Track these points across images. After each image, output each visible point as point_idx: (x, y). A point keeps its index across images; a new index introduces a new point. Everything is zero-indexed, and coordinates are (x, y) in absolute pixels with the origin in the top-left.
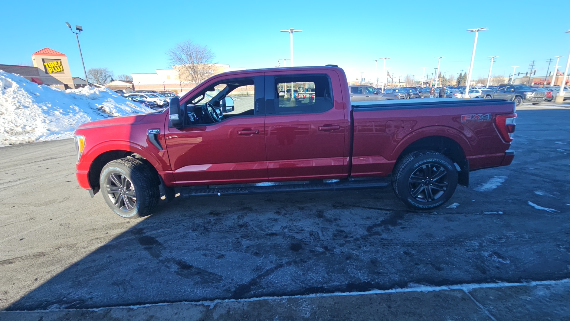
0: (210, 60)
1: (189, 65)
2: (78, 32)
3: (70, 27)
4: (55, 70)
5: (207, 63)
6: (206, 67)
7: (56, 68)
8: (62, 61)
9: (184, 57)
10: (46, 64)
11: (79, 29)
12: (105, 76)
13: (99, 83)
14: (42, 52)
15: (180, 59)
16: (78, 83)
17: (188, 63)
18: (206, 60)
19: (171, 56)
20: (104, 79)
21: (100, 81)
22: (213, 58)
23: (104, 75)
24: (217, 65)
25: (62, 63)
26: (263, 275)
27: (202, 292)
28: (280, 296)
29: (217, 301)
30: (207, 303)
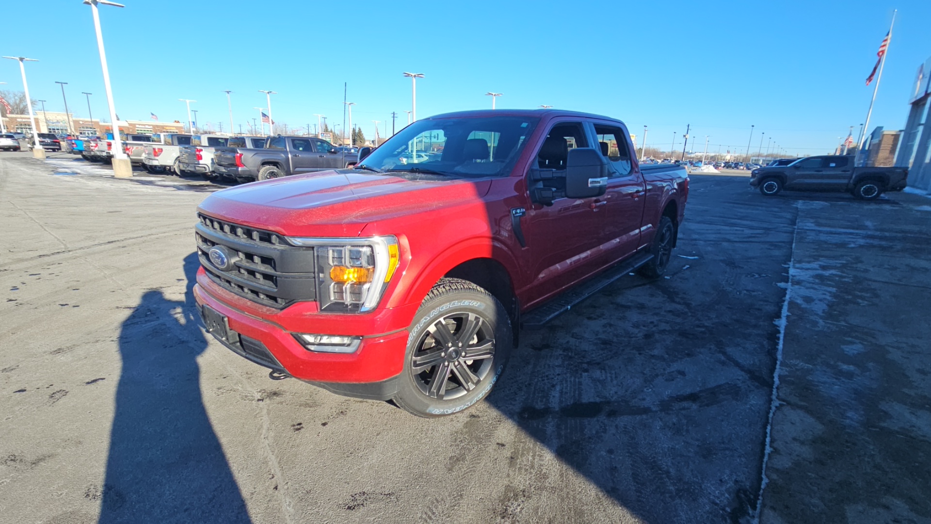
26: (737, 364)
27: (755, 400)
28: (775, 368)
29: (774, 397)
30: (776, 403)
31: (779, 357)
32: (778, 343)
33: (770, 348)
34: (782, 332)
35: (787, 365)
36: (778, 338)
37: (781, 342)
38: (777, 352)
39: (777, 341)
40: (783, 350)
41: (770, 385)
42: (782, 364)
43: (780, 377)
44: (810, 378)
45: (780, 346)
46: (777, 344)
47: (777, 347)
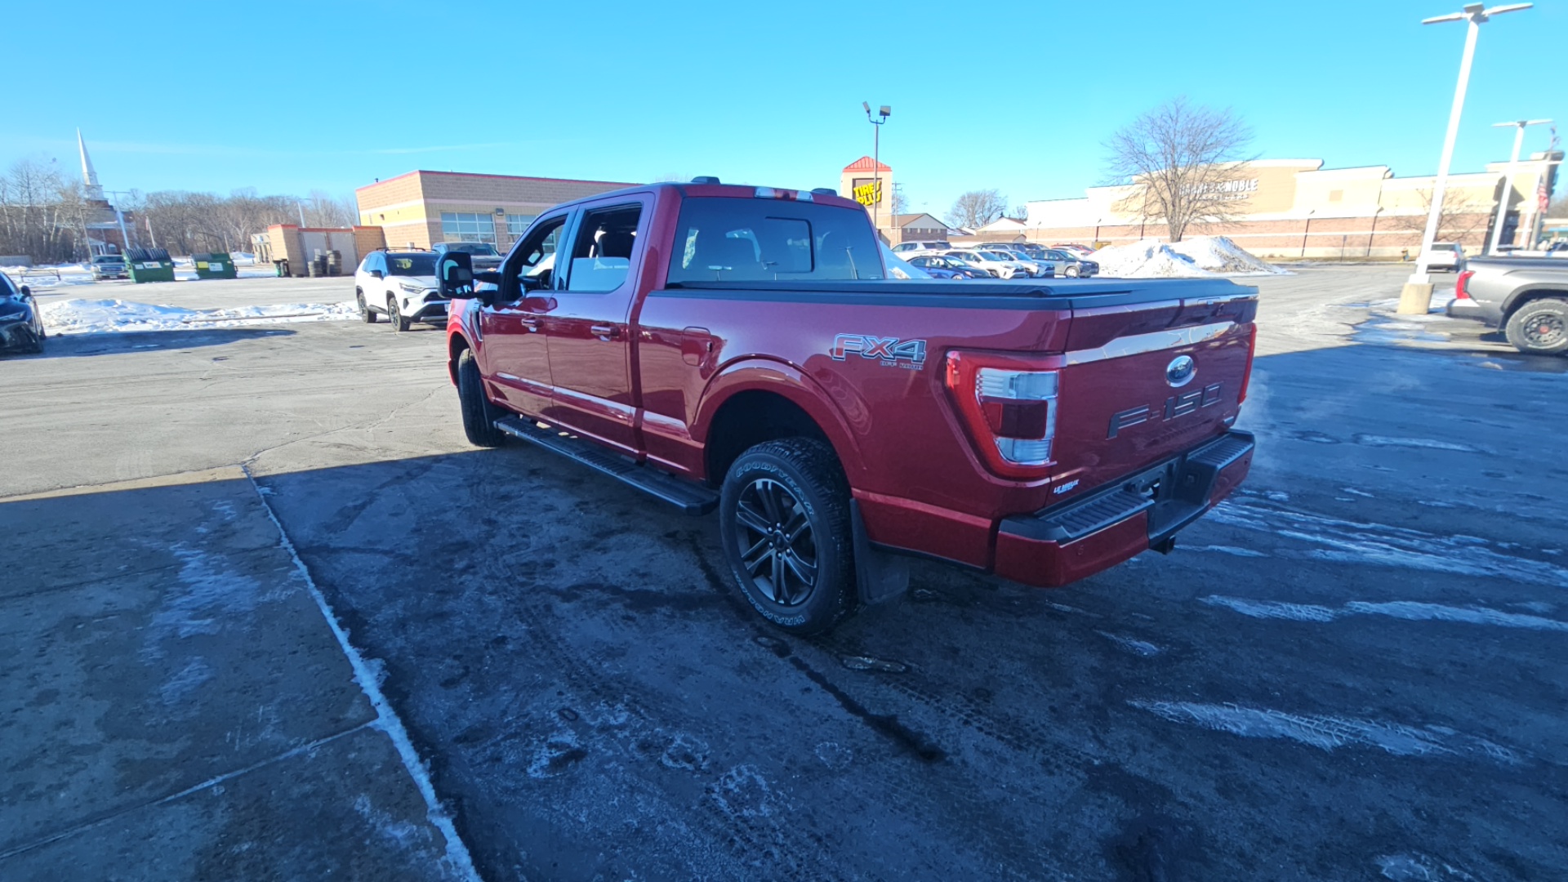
0: (1227, 152)
1: (1164, 172)
2: (881, 119)
3: (868, 112)
4: (868, 200)
5: (1218, 160)
6: (1213, 173)
7: (870, 196)
8: (883, 181)
9: (1151, 147)
10: (856, 189)
11: (884, 114)
12: (989, 209)
13: (973, 226)
14: (856, 165)
15: (1138, 156)
16: (923, 227)
17: (1162, 165)
18: (1219, 150)
19: (1117, 148)
20: (987, 214)
21: (978, 220)
22: (1242, 142)
23: (987, 206)
24: (1253, 164)
25: (883, 186)
26: (355, 550)
27: (305, 533)
28: (310, 574)
29: (290, 546)
30: (285, 542)
31: (316, 593)
32: (335, 616)
33: (340, 596)
34: (348, 649)
35: (298, 583)
36: (342, 625)
37: (332, 622)
38: (325, 598)
39: (339, 618)
40: (319, 610)
41: (299, 553)
42: (305, 582)
43: (296, 567)
44: (257, 584)
45: (327, 611)
46: (336, 613)
47: (331, 607)
